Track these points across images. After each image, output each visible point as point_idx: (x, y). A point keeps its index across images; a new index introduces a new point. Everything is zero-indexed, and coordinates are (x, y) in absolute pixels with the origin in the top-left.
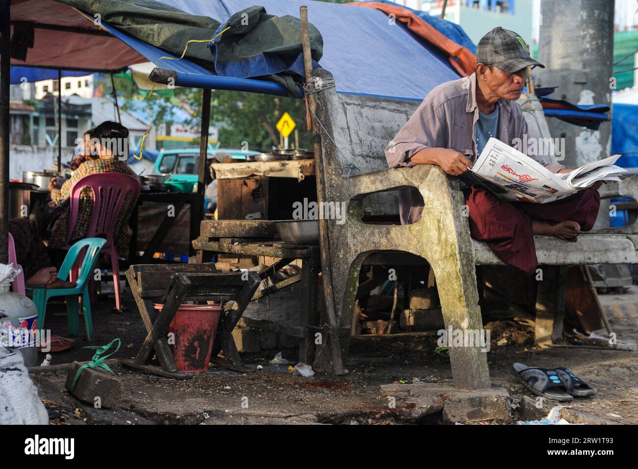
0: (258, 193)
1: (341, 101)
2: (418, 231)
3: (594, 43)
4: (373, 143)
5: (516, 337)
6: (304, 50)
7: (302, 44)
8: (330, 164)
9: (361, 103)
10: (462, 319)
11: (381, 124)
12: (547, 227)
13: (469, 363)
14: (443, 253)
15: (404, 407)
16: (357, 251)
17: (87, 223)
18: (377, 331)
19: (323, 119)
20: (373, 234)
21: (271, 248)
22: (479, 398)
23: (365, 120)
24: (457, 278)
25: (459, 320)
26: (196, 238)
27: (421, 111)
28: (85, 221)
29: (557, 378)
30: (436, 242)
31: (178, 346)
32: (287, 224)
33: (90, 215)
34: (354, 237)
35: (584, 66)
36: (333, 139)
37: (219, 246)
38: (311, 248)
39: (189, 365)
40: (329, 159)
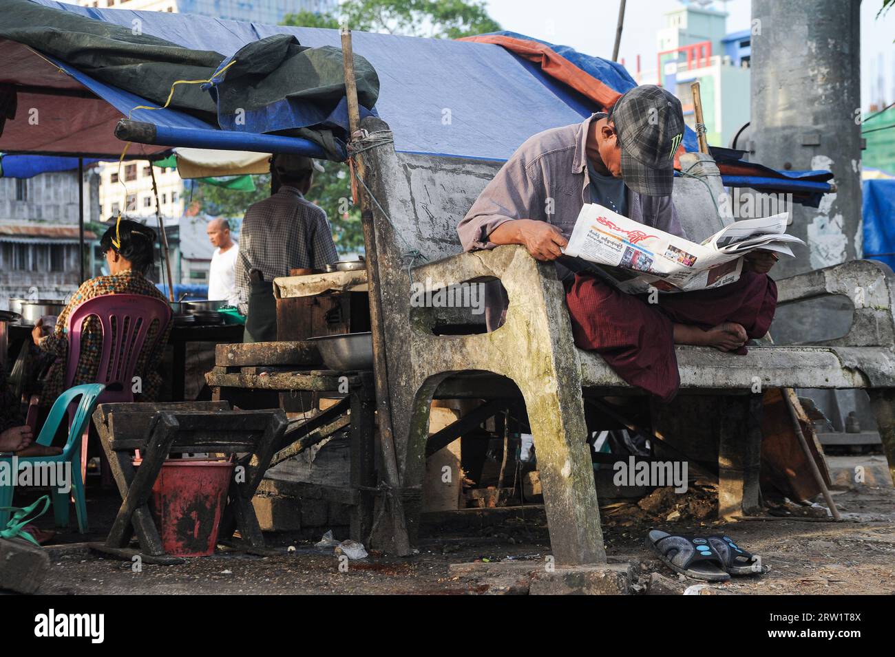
0: (337, 316)
1: (401, 163)
2: (501, 341)
3: (829, 86)
4: (451, 222)
5: (694, 508)
6: (347, 92)
7: (344, 84)
8: (385, 252)
9: (432, 165)
10: (562, 463)
11: (464, 195)
12: (699, 334)
13: (572, 526)
14: (535, 369)
15: (472, 589)
16: (423, 374)
17: (93, 368)
18: (487, 502)
19: (374, 188)
20: (443, 348)
21: (308, 377)
22: (581, 574)
23: (439, 189)
24: (554, 404)
25: (558, 465)
26: (209, 370)
27: (507, 170)
28: (91, 365)
29: (708, 548)
30: (525, 354)
31: (167, 520)
32: (329, 341)
33: (97, 356)
34: (419, 355)
35: (816, 121)
36: (389, 216)
37: (240, 379)
38: (361, 373)
39: (184, 546)
40: (384, 246)
